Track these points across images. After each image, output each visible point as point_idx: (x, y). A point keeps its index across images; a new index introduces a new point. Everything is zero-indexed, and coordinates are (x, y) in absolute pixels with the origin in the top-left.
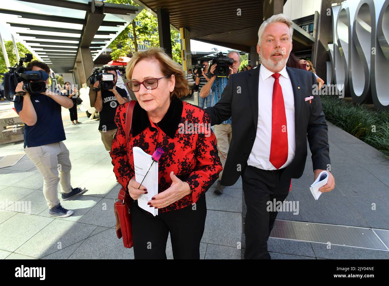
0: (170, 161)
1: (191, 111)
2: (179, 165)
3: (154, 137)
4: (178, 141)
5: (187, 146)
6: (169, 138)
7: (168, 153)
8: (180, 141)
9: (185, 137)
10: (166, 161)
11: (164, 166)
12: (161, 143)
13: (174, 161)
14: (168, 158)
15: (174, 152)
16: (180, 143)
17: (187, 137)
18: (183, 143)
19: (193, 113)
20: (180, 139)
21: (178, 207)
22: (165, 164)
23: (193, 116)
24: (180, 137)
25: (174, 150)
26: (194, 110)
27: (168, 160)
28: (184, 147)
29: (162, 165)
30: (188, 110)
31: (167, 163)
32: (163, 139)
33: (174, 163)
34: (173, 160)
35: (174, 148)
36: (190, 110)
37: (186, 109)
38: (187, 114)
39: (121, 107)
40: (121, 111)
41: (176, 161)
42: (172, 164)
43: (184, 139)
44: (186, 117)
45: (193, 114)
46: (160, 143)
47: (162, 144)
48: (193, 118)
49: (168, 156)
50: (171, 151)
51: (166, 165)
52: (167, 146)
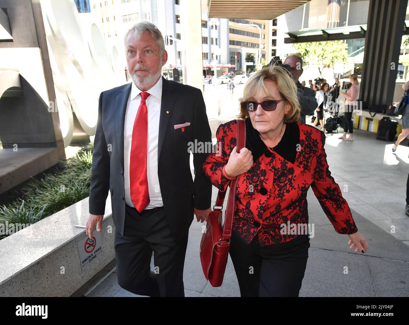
0: (290, 186)
1: (309, 132)
2: (299, 190)
3: (271, 164)
4: (297, 166)
5: (306, 171)
6: (288, 163)
7: (288, 179)
8: (300, 166)
9: (304, 161)
10: (286, 187)
11: (283, 193)
12: (279, 168)
13: (294, 187)
14: (287, 183)
15: (294, 177)
16: (300, 167)
17: (306, 161)
18: (303, 167)
19: (311, 134)
20: (299, 163)
21: (283, 239)
22: (284, 189)
23: (312, 138)
24: (299, 161)
25: (294, 175)
26: (311, 131)
27: (288, 186)
28: (303, 172)
29: (281, 191)
30: (305, 131)
31: (287, 189)
32: (281, 165)
33: (294, 189)
34: (293, 185)
35: (293, 173)
36: (307, 132)
37: (303, 131)
38: (305, 136)
39: (227, 131)
40: (227, 135)
41: (296, 187)
42: (292, 189)
43: (303, 163)
44: (305, 139)
45: (311, 136)
46: (277, 168)
47: (280, 170)
48: (312, 141)
49: (287, 182)
50: (290, 177)
51: (285, 191)
52: (286, 171)
